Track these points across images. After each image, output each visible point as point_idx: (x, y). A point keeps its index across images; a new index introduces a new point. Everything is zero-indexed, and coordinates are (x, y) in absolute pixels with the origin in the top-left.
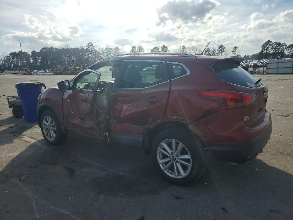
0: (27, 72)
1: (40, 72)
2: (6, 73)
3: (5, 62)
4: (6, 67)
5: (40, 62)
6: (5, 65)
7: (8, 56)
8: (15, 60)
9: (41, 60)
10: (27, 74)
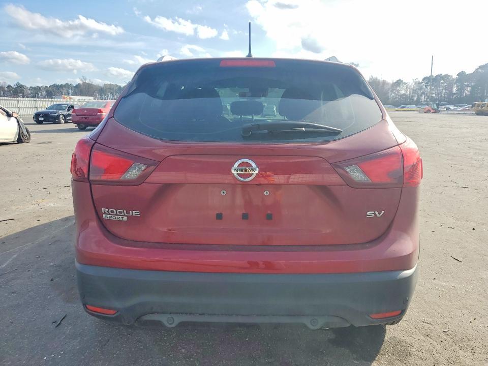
0: (433, 109)
1: (461, 108)
2: (408, 109)
3: (414, 91)
4: (413, 100)
5: (470, 92)
6: (412, 96)
7: (420, 83)
8: (429, 88)
9: (473, 88)
10: (432, 111)
